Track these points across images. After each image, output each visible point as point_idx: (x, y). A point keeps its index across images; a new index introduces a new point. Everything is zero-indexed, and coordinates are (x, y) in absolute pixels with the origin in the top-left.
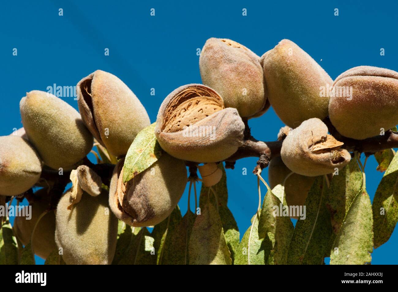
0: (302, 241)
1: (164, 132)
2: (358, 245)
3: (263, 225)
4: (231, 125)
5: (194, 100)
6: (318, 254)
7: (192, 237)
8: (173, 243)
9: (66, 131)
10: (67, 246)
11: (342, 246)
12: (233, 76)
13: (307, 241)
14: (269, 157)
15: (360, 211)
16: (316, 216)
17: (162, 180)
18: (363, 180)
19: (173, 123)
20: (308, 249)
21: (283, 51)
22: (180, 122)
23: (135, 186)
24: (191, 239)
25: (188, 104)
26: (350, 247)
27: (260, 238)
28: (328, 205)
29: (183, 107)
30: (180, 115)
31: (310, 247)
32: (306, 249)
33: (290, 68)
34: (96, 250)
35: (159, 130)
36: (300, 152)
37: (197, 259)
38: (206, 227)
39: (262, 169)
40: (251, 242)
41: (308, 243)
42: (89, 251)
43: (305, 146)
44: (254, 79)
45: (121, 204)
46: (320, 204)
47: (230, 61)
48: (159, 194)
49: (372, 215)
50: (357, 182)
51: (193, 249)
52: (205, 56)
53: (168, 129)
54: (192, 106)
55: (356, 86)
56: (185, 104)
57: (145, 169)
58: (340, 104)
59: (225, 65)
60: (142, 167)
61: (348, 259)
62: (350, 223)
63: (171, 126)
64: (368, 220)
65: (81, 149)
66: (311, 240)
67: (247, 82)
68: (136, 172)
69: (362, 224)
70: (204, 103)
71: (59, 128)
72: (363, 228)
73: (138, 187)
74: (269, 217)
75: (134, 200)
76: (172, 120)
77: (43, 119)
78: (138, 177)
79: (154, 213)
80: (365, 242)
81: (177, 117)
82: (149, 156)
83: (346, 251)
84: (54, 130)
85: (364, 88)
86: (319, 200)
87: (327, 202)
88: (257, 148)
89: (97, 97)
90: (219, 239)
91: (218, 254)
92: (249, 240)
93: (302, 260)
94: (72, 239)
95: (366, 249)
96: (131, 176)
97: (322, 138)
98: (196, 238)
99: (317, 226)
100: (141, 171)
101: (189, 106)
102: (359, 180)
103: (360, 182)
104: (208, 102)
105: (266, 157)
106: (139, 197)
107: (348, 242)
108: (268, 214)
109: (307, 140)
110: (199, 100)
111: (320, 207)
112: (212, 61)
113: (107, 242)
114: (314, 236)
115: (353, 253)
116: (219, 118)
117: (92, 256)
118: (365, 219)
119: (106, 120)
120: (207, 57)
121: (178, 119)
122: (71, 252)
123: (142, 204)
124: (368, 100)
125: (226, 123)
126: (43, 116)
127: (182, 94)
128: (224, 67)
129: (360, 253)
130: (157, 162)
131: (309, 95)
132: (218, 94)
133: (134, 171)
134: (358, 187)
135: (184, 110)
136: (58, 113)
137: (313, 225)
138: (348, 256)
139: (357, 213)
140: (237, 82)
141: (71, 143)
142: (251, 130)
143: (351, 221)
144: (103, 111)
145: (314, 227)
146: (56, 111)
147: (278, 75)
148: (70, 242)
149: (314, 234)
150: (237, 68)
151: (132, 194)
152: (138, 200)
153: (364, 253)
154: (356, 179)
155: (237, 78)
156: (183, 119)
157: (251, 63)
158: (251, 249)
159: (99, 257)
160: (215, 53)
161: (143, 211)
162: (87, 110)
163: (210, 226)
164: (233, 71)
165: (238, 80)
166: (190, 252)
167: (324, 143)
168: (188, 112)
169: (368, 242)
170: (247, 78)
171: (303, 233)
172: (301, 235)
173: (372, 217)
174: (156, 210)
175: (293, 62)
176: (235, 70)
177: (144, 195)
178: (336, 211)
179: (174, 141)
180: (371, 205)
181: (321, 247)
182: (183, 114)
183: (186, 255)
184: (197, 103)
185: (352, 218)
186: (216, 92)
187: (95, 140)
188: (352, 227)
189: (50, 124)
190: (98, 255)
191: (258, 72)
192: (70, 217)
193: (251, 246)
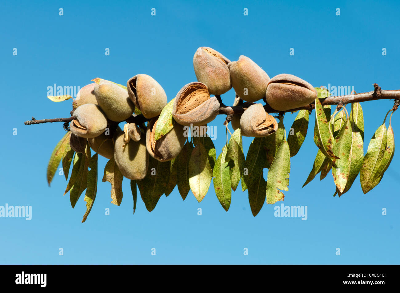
0: (250, 166)
1: (177, 115)
2: (282, 169)
3: (228, 156)
4: (213, 109)
5: (192, 94)
6: (258, 172)
7: (191, 160)
8: (179, 160)
9: (121, 106)
10: (122, 166)
11: (274, 170)
12: (213, 75)
13: (253, 166)
14: (232, 116)
15: (283, 151)
16: (258, 152)
17: (176, 137)
18: (284, 135)
19: (182, 109)
20: (253, 170)
21: (241, 66)
22: (185, 108)
23: (162, 142)
24: (190, 161)
25: (189, 97)
26: (278, 171)
27: (226, 162)
28: (265, 147)
29: (187, 99)
30: (186, 104)
31: (255, 169)
32: (252, 170)
33: (245, 75)
34: (139, 170)
35: (174, 113)
36: (251, 129)
37: (194, 172)
38: (198, 155)
39: (228, 123)
40: (222, 163)
41: (253, 167)
42: (135, 170)
43: (254, 127)
44: (225, 77)
45: (154, 150)
46: (260, 145)
47: (211, 66)
48: (175, 145)
49: (290, 153)
50: (281, 135)
51: (191, 166)
52: (197, 60)
53: (179, 112)
54: (191, 97)
55: (282, 90)
56: (188, 97)
57: (167, 133)
58: (272, 97)
59: (209, 68)
60: (165, 132)
61: (277, 176)
62: (278, 158)
63: (181, 110)
64: (288, 156)
65: (129, 114)
66: (255, 166)
67: (221, 79)
68: (162, 135)
69: (284, 158)
70: (198, 94)
71: (117, 104)
72: (285, 160)
73: (163, 143)
74: (232, 152)
75: (161, 149)
76: (181, 107)
77: (109, 101)
78: (163, 137)
79: (172, 155)
80: (286, 168)
81: (184, 105)
82: (169, 125)
83: (276, 172)
84: (115, 106)
85: (286, 91)
86: (260, 142)
87: (264, 146)
88: (225, 111)
89: (139, 92)
90: (206, 162)
91: (204, 170)
92: (221, 161)
93: (250, 176)
94: (125, 163)
95: (286, 171)
96: (159, 137)
97: (263, 121)
98: (193, 161)
99: (258, 158)
100: (164, 134)
101: (190, 97)
102: (282, 135)
103: (283, 136)
104: (200, 93)
105: (231, 116)
106: (164, 148)
107: (277, 168)
108: (231, 151)
109: (255, 123)
110: (195, 93)
111: (260, 147)
112: (201, 64)
113: (145, 165)
114: (256, 164)
115: (280, 174)
116: (207, 105)
117: (137, 173)
118: (286, 155)
119: (144, 104)
120: (198, 61)
121: (185, 106)
122: (125, 169)
123: (165, 151)
124: (288, 97)
125: (211, 108)
126: (109, 99)
127: (186, 90)
128: (208, 69)
129: (283, 174)
130: (173, 128)
131: (255, 88)
132: (205, 85)
133: (161, 134)
134: (281, 138)
135: (188, 101)
136: (117, 97)
137: (256, 157)
138: (277, 175)
139: (281, 152)
140: (215, 79)
141: (124, 112)
142: (222, 101)
143: (279, 157)
144: (143, 99)
145: (257, 158)
146: (116, 95)
147: (238, 77)
148: (124, 164)
149: (256, 162)
150: (215, 71)
151: (159, 146)
152: (163, 150)
153: (285, 173)
154: (281, 133)
155: (215, 76)
156: (187, 106)
157: (223, 68)
158: (222, 167)
159: (141, 174)
160: (203, 60)
161: (166, 155)
162: (133, 95)
163: (200, 154)
164: (213, 72)
165: (216, 77)
166: (189, 168)
167: (264, 123)
168: (190, 102)
169: (288, 168)
170: (221, 77)
171: (251, 161)
172: (250, 163)
173: (290, 155)
174: (173, 154)
175: (247, 72)
176: (214, 72)
177: (167, 147)
178: (269, 150)
179: (183, 120)
180: (289, 148)
181: (260, 168)
182: (187, 103)
183: (187, 168)
184: (194, 95)
185: (279, 155)
186: (204, 84)
187: (136, 107)
188: (279, 160)
189: (113, 103)
190: (140, 172)
191: (227, 73)
192: (124, 151)
193: (222, 164)
